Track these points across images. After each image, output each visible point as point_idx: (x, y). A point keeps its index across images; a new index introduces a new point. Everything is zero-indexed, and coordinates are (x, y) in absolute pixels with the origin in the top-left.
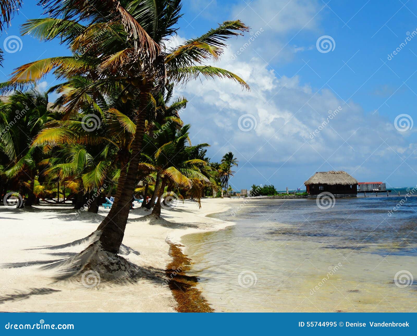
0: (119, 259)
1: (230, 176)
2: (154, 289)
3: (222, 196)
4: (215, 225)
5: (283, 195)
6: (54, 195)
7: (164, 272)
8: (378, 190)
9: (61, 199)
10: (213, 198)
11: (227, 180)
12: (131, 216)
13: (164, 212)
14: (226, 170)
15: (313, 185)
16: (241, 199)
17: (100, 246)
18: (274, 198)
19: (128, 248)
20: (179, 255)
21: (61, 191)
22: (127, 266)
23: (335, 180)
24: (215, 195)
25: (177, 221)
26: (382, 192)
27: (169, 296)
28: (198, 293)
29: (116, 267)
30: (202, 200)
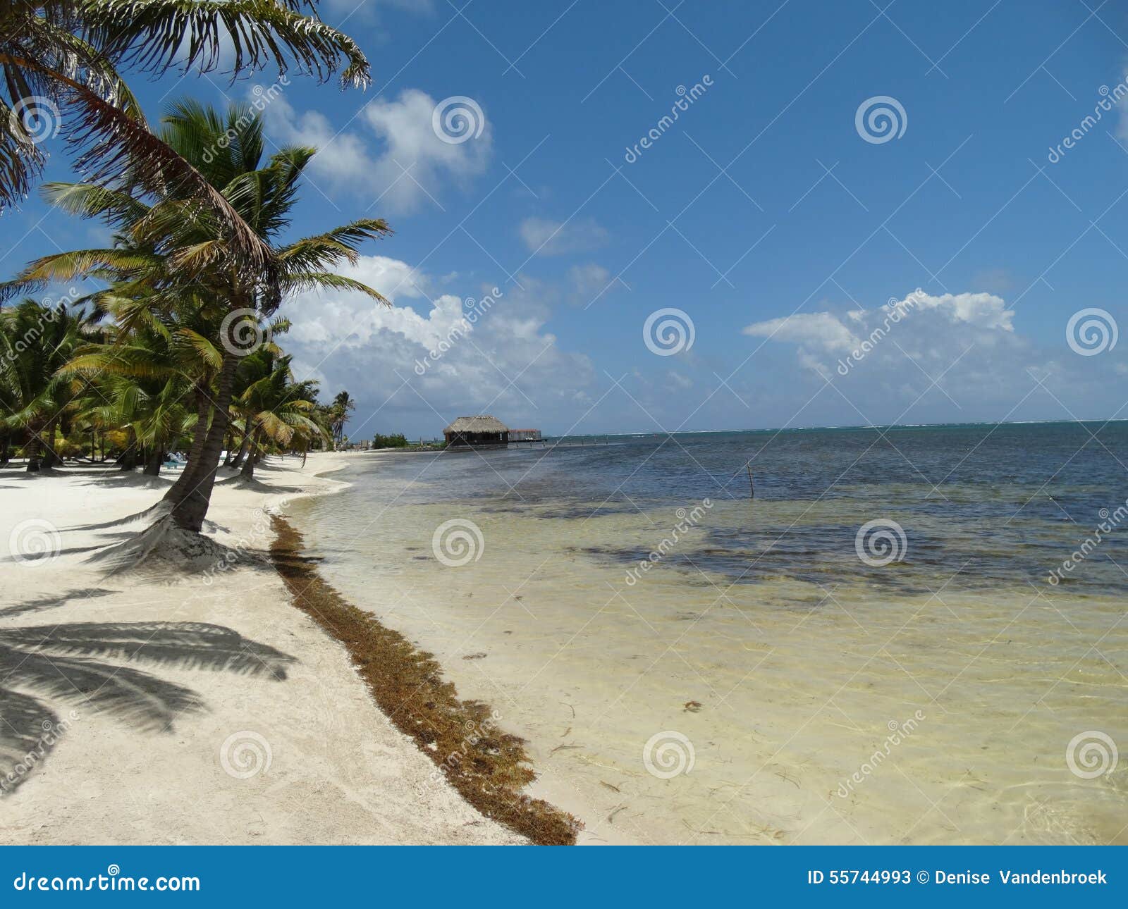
0: (201, 539)
1: (345, 422)
2: (257, 578)
3: (335, 449)
4: (330, 487)
5: (416, 447)
6: (86, 451)
7: (268, 554)
8: (532, 439)
9: (98, 458)
10: (323, 451)
11: (340, 428)
12: (217, 479)
13: (257, 472)
14: (340, 415)
15: (454, 433)
16: (361, 453)
17: (172, 522)
18: (404, 451)
19: (211, 524)
20: (285, 529)
21: (97, 446)
22: (214, 548)
23: (481, 427)
24: (325, 448)
25: (275, 483)
26: (537, 441)
27: (280, 587)
28: (320, 580)
29: (197, 550)
30: (308, 455)
